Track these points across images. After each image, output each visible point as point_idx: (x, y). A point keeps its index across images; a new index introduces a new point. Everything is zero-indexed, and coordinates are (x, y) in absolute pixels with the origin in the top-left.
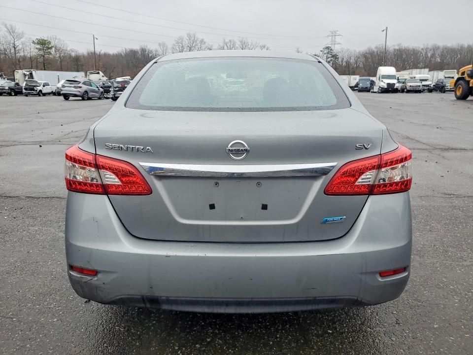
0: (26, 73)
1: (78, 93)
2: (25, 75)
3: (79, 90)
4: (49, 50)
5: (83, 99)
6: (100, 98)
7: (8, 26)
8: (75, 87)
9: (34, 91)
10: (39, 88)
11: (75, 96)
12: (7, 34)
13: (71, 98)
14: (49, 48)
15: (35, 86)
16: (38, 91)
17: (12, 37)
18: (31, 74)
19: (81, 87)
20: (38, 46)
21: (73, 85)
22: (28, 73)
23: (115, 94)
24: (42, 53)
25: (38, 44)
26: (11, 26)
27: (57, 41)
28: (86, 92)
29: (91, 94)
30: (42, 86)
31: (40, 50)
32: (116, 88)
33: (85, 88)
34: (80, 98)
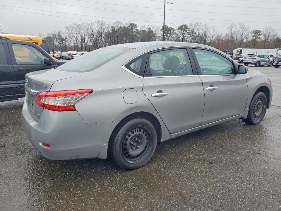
0: (238, 50)
1: (253, 62)
2: (238, 51)
3: (254, 60)
4: (259, 36)
5: (256, 66)
6: (269, 66)
7: (242, 25)
8: (252, 58)
9: (238, 60)
10: (242, 59)
11: (251, 63)
12: (240, 29)
13: (249, 65)
14: (259, 35)
15: (239, 58)
16: (241, 60)
17: (242, 30)
18: (241, 51)
19: (255, 59)
20: (253, 35)
21: (251, 57)
22: (240, 50)
23: (277, 63)
24: (255, 38)
25: (253, 33)
26: (243, 24)
27: (271, 30)
28: (259, 61)
29: (262, 63)
30: (243, 58)
31: (254, 36)
32: (279, 59)
33: (258, 59)
34: (254, 65)
